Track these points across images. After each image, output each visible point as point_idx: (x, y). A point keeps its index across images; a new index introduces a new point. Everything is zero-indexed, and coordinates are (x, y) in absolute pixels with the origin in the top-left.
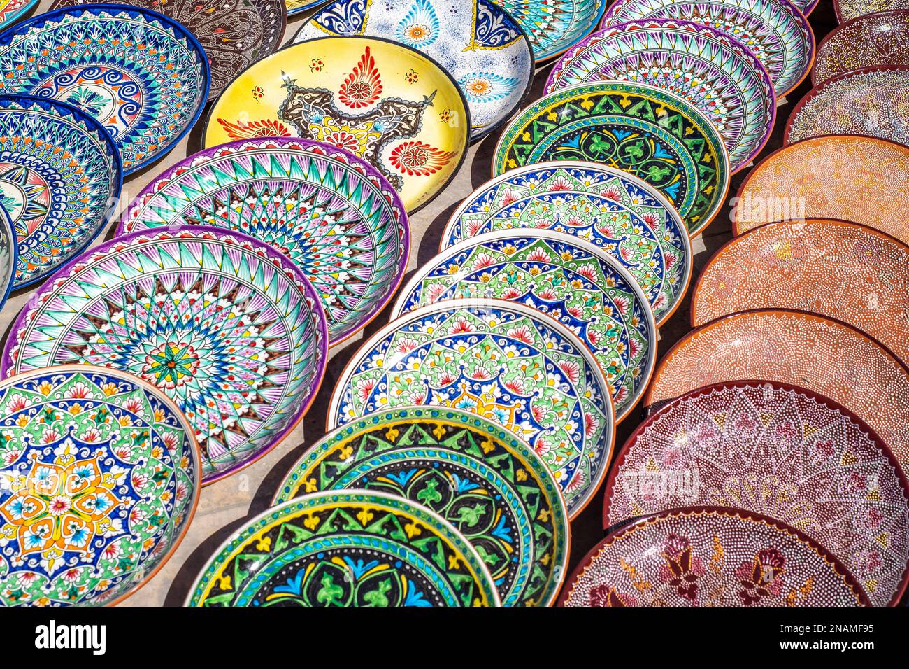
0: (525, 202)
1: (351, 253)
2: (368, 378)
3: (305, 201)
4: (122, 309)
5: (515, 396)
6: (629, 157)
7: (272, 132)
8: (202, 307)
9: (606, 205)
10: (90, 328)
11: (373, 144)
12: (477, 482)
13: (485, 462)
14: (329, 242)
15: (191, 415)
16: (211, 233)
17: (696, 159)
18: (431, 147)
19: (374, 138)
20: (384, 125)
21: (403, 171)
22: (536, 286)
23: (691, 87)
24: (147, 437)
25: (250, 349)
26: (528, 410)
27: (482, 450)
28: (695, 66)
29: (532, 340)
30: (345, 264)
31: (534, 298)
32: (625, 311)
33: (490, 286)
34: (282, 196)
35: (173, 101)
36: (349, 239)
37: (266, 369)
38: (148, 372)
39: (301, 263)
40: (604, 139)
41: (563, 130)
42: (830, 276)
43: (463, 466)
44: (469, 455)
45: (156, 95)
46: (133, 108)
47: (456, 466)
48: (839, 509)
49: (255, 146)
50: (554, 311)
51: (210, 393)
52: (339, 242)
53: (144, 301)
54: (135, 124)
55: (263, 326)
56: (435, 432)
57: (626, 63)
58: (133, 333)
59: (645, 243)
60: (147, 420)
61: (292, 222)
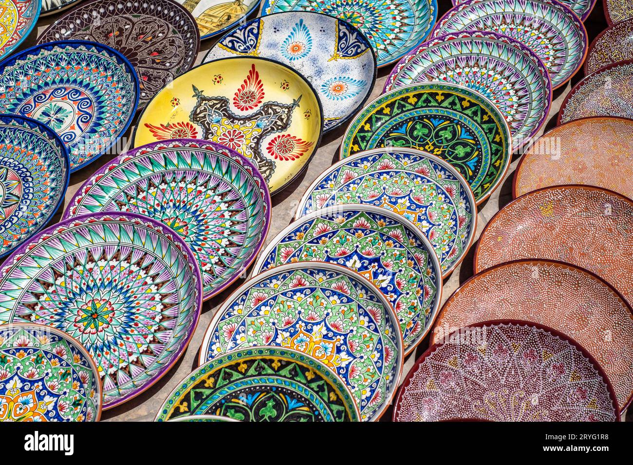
0: (361, 179)
1: (231, 224)
2: (231, 323)
3: (201, 186)
4: (63, 275)
5: (336, 333)
6: (442, 140)
7: (185, 131)
8: (119, 271)
9: (419, 179)
10: (40, 289)
11: (256, 137)
12: (302, 402)
13: (308, 387)
14: (216, 216)
15: (107, 353)
16: (124, 217)
17: (490, 139)
18: (297, 138)
19: (257, 133)
20: (265, 122)
21: (276, 158)
22: (360, 246)
23: (492, 82)
24: (69, 374)
25: (151, 302)
26: (345, 343)
27: (306, 378)
28: (496, 65)
29: (349, 292)
30: (227, 232)
31: (358, 255)
32: (422, 264)
33: (327, 247)
34: (185, 182)
35: (115, 111)
36: (230, 214)
37: (161, 317)
38: (79, 322)
39: (196, 233)
40: (425, 126)
41: (395, 121)
42: (582, 228)
43: (293, 389)
44: (297, 381)
45: (103, 107)
46: (87, 117)
47: (288, 390)
48: (567, 415)
49: (165, 146)
50: (373, 264)
51: (121, 337)
52: (223, 216)
53: (80, 268)
54: (88, 129)
55: (161, 285)
56: (273, 365)
57: (446, 65)
58: (70, 292)
59: (446, 207)
60: (69, 362)
61: (191, 202)
